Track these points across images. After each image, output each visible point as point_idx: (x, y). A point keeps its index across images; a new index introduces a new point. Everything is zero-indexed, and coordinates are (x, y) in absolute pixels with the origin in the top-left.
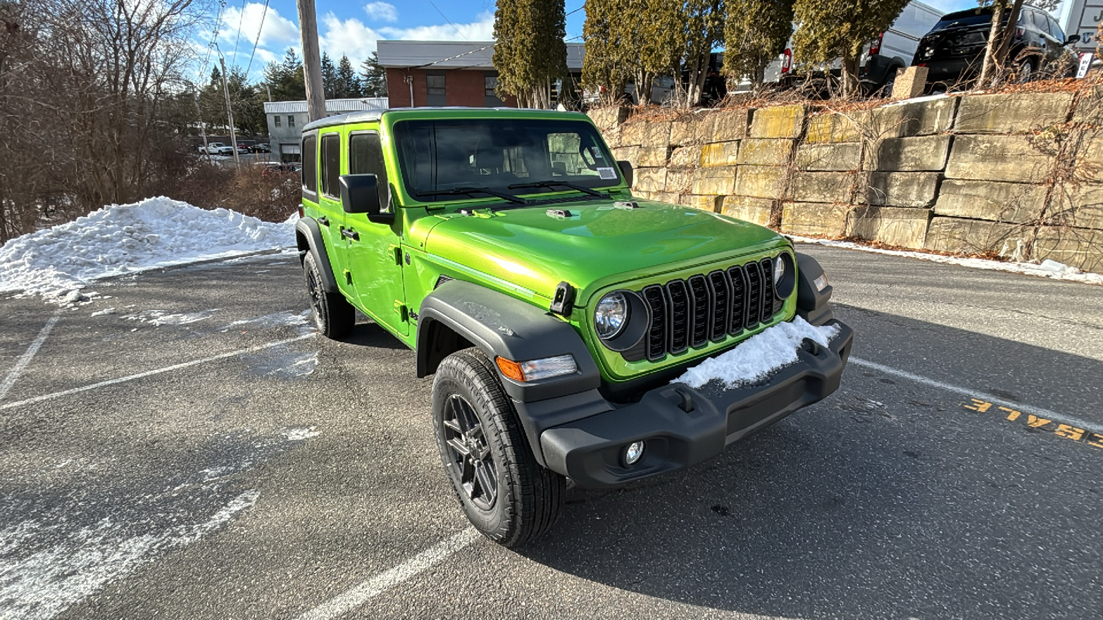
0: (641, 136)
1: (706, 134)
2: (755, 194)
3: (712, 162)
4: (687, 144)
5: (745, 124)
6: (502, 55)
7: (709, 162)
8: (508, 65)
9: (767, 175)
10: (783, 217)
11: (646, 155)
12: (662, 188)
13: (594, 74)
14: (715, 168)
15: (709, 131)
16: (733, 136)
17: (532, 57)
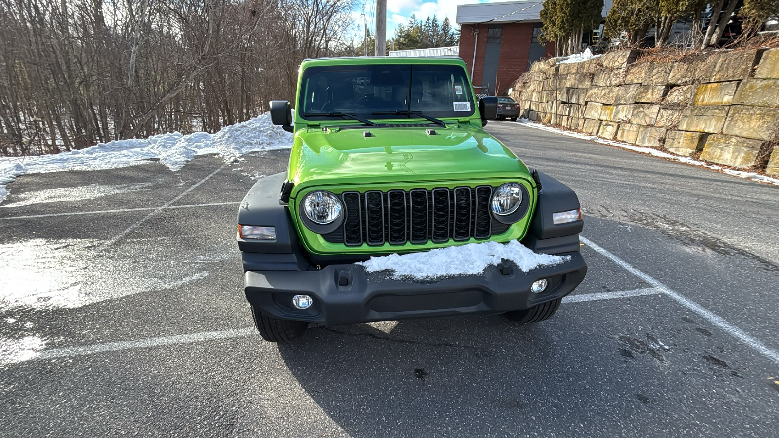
0: (643, 75)
1: (705, 74)
2: (745, 134)
3: (706, 100)
4: (685, 84)
5: (750, 64)
6: (547, 10)
7: (703, 101)
8: (551, 17)
9: (762, 116)
10: (770, 160)
11: (643, 92)
12: (652, 123)
13: (616, 22)
14: (708, 107)
15: (709, 71)
16: (733, 77)
17: (570, 11)
